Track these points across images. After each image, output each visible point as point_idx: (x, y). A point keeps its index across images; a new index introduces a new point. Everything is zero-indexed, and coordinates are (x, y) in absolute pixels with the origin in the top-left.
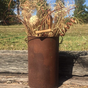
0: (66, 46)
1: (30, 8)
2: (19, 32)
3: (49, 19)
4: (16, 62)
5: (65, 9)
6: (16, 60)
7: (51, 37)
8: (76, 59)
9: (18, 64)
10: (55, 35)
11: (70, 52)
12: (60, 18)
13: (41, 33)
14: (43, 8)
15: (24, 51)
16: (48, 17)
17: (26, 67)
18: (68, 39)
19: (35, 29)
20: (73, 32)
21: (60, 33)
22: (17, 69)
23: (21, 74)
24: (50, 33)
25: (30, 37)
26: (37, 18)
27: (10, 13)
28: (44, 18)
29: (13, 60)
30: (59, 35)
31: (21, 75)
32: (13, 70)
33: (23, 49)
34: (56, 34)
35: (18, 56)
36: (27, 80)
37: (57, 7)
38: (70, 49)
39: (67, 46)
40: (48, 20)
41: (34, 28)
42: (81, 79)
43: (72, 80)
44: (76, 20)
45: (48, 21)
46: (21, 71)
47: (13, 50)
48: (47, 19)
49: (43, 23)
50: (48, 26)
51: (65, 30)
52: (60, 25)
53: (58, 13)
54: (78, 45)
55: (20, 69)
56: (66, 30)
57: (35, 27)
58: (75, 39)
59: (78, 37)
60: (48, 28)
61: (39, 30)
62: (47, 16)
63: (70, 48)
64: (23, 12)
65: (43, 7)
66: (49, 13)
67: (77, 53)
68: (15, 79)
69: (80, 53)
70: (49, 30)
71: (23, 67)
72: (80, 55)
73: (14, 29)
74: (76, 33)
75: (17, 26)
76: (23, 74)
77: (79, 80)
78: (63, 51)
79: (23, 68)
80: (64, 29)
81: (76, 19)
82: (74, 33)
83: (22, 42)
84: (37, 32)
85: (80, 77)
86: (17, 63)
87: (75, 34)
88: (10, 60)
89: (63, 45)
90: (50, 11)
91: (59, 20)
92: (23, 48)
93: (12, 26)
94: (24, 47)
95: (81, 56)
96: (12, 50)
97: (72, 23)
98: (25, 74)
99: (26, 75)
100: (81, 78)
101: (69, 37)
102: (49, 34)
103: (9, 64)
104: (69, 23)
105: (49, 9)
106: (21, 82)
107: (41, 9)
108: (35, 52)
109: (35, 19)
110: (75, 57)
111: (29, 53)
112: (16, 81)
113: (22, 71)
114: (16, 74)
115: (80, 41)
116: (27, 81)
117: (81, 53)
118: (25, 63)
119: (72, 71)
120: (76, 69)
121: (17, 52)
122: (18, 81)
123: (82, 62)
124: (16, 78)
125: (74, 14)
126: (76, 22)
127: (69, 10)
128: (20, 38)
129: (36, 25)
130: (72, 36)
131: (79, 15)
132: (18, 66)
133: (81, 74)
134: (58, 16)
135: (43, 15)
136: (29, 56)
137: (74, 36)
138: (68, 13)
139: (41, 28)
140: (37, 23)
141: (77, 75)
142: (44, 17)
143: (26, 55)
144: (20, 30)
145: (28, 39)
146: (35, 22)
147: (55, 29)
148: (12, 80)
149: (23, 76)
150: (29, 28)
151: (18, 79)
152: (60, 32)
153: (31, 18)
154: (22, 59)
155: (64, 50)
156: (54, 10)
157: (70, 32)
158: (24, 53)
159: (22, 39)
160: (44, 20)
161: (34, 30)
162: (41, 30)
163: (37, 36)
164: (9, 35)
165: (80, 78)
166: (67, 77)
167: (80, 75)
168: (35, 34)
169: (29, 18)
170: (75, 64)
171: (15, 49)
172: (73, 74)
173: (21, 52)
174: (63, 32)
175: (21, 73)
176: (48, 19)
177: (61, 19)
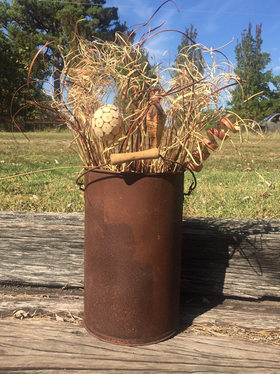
0: (204, 202)
1: (94, 80)
2: (57, 154)
3: (155, 118)
4: (46, 250)
5: (204, 85)
6: (47, 243)
7: (160, 175)
8: (236, 245)
9: (51, 257)
10: (173, 166)
11: (218, 223)
12: (188, 115)
13: (128, 162)
14: (135, 83)
15: (73, 214)
16: (150, 111)
17: (76, 268)
18: (214, 180)
19: (108, 146)
20: (228, 157)
21: (188, 163)
22: (49, 272)
23: (60, 290)
24: (155, 161)
25: (92, 171)
26: (116, 114)
27: (32, 91)
28: (139, 114)
29: (38, 243)
30: (184, 167)
31: (61, 294)
32: (35, 275)
33: (70, 210)
34: (173, 163)
35: (53, 231)
36: (81, 307)
37: (179, 81)
38: (218, 213)
39: (209, 201)
40: (152, 120)
41: (106, 145)
42: (250, 309)
43: (221, 311)
44: (237, 123)
45: (151, 123)
46: (61, 278)
47: (37, 211)
48: (148, 118)
49: (133, 128)
50: (151, 138)
51: (203, 152)
52: (189, 136)
53: (184, 98)
54: (244, 199)
55: (58, 273)
56: (206, 154)
57: (110, 142)
58: (236, 180)
59: (244, 174)
60: (150, 147)
61: (121, 151)
62: (148, 109)
63: (217, 206)
64: (74, 92)
65: (136, 79)
66: (154, 97)
67: (239, 226)
68: (43, 303)
69: (248, 226)
70: (153, 152)
71: (68, 266)
72: (248, 234)
73: (42, 141)
74: (237, 161)
75: (53, 133)
76: (69, 288)
77: (244, 310)
78: (195, 217)
79: (69, 269)
80: (199, 148)
81: (239, 120)
82: (231, 160)
83: (65, 187)
84: (116, 157)
85: (249, 303)
86: (50, 254)
87: (234, 163)
88: (29, 243)
89: (198, 198)
90: (157, 92)
91: (186, 119)
92: (69, 205)
93: (35, 134)
94: (72, 201)
95: (253, 237)
96: (33, 211)
97: (226, 131)
98: (74, 288)
99: (76, 292)
100: (250, 306)
101: (215, 172)
102: (154, 164)
103: (23, 257)
104: (216, 131)
105: (155, 85)
106: (62, 314)
107: (128, 86)
108: (106, 220)
109: (110, 115)
110: (235, 238)
111: (88, 221)
112: (46, 312)
113: (66, 279)
114: (44, 289)
115: (251, 188)
116: (78, 311)
117: (254, 224)
118: (74, 255)
119: (223, 284)
120: (236, 277)
121: (48, 218)
122: (52, 311)
123: (254, 254)
124: (45, 300)
125: (234, 98)
126: (237, 128)
127: (217, 92)
128: (61, 174)
129: (114, 135)
130: (226, 169)
131: (251, 103)
132: (53, 261)
133: (250, 291)
134: (181, 108)
135: (135, 104)
136: (88, 232)
137: (231, 170)
138: (215, 99)
139: (129, 143)
140: (114, 129)
141: (237, 294)
142: (137, 111)
143: (80, 230)
144: (62, 146)
145: (87, 179)
146: (108, 126)
147: (171, 150)
148: (32, 306)
149: (68, 294)
150: (90, 142)
151: (52, 304)
152: (187, 160)
153: (98, 113)
154: (64, 239)
155: (199, 215)
156: (169, 89)
157: (219, 157)
158: (71, 222)
159: (66, 176)
160: (140, 120)
161: (107, 149)
162: (128, 151)
163: (113, 168)
164: (27, 162)
165: (247, 305)
166: (205, 300)
167: (248, 296)
168: (109, 162)
169: (90, 112)
170: (231, 261)
171: (44, 210)
172: (225, 292)
173: (63, 219)
174: (198, 160)
175: (60, 287)
176: (152, 117)
177: (190, 119)
